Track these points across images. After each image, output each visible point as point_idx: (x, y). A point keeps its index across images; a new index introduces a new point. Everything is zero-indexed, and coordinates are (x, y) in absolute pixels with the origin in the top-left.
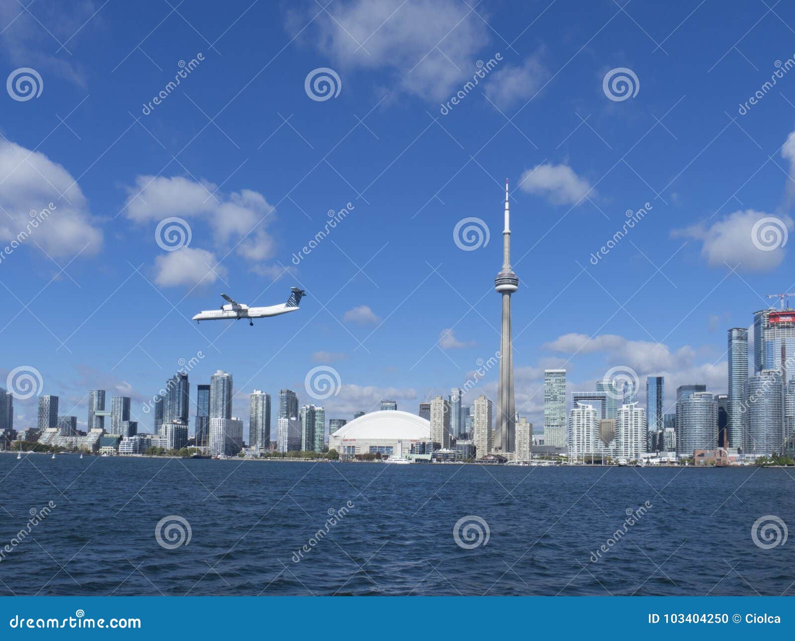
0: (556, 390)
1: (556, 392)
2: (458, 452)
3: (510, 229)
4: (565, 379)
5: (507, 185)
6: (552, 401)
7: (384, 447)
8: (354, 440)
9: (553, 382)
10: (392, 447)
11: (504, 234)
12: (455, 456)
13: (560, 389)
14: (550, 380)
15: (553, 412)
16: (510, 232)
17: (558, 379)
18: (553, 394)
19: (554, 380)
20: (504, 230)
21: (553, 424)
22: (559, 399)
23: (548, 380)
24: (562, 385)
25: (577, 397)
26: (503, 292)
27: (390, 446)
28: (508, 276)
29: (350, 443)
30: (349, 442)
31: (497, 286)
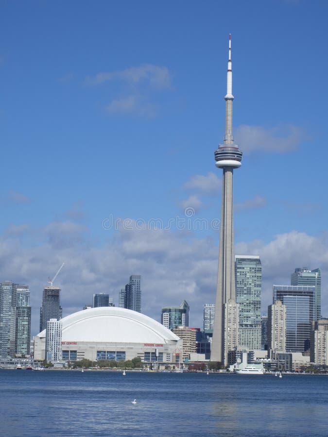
0: (250, 281)
1: (250, 284)
2: (279, 361)
3: (232, 94)
4: (260, 268)
5: (230, 41)
6: (245, 294)
7: (114, 352)
8: (75, 343)
9: (247, 271)
10: (124, 352)
11: (227, 99)
12: (277, 366)
13: (255, 280)
14: (243, 268)
15: (246, 308)
16: (233, 97)
17: (253, 268)
18: (247, 286)
19: (249, 268)
20: (226, 94)
21: (246, 323)
22: (254, 292)
23: (241, 268)
24: (257, 275)
25: (281, 292)
26: (226, 168)
27: (122, 350)
28: (230, 150)
29: (68, 347)
30: (66, 345)
31: (217, 160)
